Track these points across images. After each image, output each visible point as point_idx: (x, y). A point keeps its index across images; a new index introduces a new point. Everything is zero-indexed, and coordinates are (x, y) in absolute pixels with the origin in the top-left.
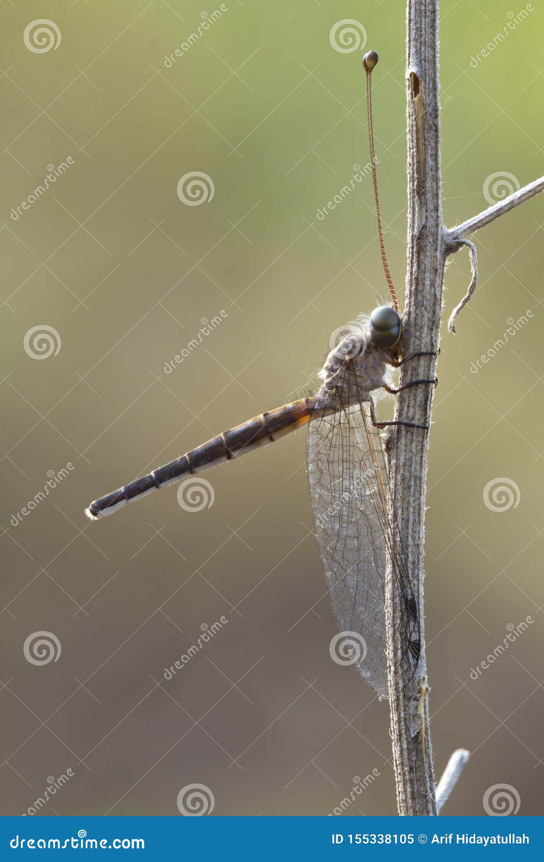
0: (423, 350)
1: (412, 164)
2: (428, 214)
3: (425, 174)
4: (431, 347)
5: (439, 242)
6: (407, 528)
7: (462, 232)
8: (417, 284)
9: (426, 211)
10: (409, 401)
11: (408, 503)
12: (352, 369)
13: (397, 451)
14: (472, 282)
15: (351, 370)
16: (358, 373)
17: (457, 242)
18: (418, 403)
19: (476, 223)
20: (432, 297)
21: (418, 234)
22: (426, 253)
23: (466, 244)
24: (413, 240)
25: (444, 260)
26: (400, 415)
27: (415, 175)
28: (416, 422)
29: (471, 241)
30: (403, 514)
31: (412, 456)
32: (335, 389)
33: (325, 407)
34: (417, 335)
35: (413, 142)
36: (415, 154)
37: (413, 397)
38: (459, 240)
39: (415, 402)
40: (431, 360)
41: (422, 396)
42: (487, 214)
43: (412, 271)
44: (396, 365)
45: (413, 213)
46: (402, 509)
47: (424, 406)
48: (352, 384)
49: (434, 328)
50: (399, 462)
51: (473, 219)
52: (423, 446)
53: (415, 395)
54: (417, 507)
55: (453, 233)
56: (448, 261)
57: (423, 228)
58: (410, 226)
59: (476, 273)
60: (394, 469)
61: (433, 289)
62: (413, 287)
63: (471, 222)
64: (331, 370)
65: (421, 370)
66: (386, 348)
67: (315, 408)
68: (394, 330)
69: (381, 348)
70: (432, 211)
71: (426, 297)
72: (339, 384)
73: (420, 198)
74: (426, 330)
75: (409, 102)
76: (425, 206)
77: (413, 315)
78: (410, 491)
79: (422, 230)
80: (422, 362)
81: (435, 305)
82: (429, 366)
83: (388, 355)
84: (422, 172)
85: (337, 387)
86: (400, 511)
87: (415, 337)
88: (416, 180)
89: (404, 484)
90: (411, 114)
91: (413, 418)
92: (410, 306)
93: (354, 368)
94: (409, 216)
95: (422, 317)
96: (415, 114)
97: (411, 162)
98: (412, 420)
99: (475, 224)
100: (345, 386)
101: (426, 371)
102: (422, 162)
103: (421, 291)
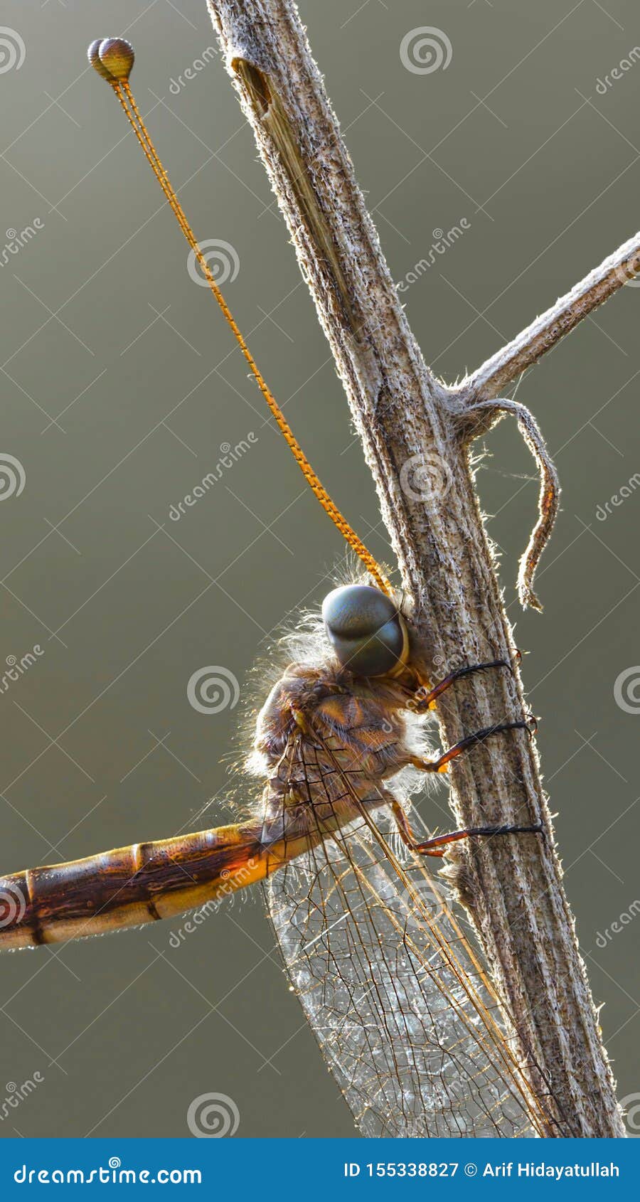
0: (475, 661)
1: (308, 261)
2: (383, 362)
3: (347, 276)
4: (489, 651)
5: (433, 418)
6: (559, 1060)
7: (483, 385)
8: (410, 521)
9: (377, 356)
10: (477, 779)
11: (546, 1003)
12: (316, 737)
13: (486, 897)
14: (543, 490)
15: (314, 740)
16: (334, 744)
17: (480, 409)
18: (500, 779)
19: (513, 359)
20: (457, 540)
21: (373, 410)
22: (406, 447)
23: (504, 409)
24: (367, 425)
25: (464, 455)
26: (467, 818)
27: (323, 282)
28: (508, 822)
29: (514, 400)
30: (539, 1032)
31: (522, 897)
32: (291, 790)
33: (284, 834)
34: (449, 632)
35: (293, 212)
36: (307, 237)
37: (483, 770)
38: (482, 404)
39: (490, 779)
40: (499, 679)
41: (505, 761)
42: (536, 332)
43: (388, 495)
44: (422, 707)
45: (348, 367)
46: (536, 1020)
47: (516, 782)
48: (328, 771)
49: (486, 608)
50: (496, 920)
51: (503, 350)
52: (542, 870)
53: (487, 764)
54: (569, 1008)
55: (464, 391)
56: (474, 455)
57: (381, 394)
58: (353, 399)
59: (546, 468)
60: (490, 937)
61: (452, 524)
62: (404, 529)
63: (499, 359)
64: (273, 750)
65: (483, 706)
66: (383, 675)
67: (263, 841)
68: (388, 632)
69: (372, 680)
70: (390, 353)
71: (440, 544)
72: (300, 777)
73: (351, 330)
74: (465, 616)
75: (256, 127)
76: (369, 346)
77: (422, 591)
78: (542, 978)
79: (380, 399)
80: (479, 687)
81: (469, 557)
82: (499, 693)
83: (396, 689)
84: (338, 273)
85: (295, 785)
86: (531, 1027)
87: (444, 636)
88: (330, 294)
89: (521, 966)
90: (268, 152)
91: (499, 815)
92: (411, 572)
93: (320, 735)
94: (344, 376)
95: (447, 590)
96: (277, 149)
97: (306, 257)
98: (498, 820)
99: (511, 361)
100: (312, 778)
101: (497, 706)
102: (330, 251)
103: (425, 534)
